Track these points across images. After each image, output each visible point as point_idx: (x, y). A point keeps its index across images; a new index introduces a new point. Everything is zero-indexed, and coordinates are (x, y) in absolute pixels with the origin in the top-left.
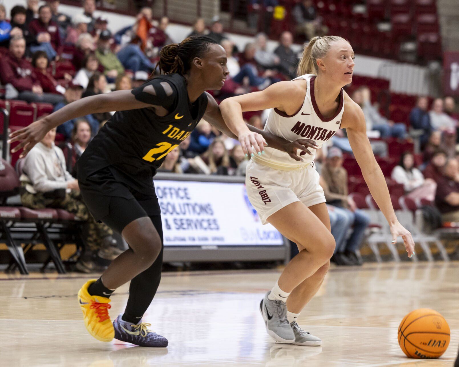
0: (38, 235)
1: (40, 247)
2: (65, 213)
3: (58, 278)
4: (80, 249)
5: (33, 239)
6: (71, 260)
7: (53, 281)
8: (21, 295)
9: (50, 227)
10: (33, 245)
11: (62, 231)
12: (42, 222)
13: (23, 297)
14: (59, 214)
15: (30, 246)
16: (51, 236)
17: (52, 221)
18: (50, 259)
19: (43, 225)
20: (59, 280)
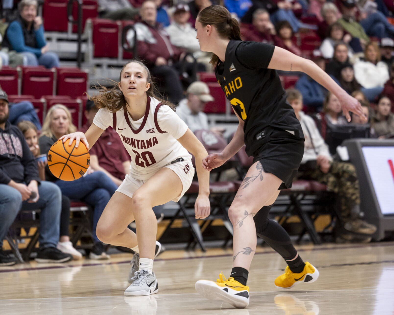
0: (292, 208)
1: (295, 219)
2: (317, 185)
3: (314, 250)
4: (335, 220)
5: (287, 211)
6: (326, 231)
7: (309, 253)
8: (277, 268)
9: (303, 199)
10: (287, 218)
11: (315, 203)
12: (295, 195)
13: (280, 269)
14: (312, 186)
15: (284, 218)
16: (305, 208)
17: (305, 193)
18: (305, 230)
19: (295, 198)
20: (315, 252)
